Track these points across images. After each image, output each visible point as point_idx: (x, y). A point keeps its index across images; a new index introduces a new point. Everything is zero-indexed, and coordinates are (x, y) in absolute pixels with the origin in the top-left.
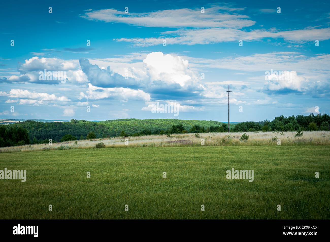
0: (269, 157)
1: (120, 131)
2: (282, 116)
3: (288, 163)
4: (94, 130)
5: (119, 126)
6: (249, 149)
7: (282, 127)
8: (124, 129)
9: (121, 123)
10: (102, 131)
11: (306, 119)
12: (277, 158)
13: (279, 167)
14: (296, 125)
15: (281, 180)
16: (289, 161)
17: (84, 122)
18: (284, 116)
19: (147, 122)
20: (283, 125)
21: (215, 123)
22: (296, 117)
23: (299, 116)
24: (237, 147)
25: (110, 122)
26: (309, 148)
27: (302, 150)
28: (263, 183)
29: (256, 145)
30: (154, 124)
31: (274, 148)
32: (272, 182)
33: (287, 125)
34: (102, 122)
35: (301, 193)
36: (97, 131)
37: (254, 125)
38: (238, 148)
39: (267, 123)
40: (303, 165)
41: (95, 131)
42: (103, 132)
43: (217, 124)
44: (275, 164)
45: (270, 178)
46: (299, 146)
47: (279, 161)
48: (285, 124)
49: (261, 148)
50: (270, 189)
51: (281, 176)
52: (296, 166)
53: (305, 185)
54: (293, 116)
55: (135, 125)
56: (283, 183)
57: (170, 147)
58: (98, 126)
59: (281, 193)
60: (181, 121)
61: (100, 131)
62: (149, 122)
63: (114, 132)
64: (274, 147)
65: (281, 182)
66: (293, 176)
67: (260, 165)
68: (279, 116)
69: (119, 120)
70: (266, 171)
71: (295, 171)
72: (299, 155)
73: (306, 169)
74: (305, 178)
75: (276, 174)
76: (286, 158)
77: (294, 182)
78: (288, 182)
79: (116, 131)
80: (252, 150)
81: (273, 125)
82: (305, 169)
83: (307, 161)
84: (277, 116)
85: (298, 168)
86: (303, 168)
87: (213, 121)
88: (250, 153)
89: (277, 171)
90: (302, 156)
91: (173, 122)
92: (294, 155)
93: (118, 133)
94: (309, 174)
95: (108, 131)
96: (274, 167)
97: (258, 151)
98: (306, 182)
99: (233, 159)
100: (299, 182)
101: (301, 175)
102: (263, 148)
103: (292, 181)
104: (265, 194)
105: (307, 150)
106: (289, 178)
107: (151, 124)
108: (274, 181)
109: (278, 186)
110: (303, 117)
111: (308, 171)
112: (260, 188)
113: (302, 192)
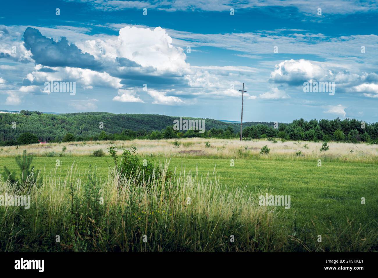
0: (297, 175)
1: (87, 128)
2: (302, 120)
3: (317, 182)
4: (52, 125)
5: (86, 121)
6: (273, 164)
7: (302, 134)
8: (92, 125)
9: (89, 117)
10: (64, 127)
11: (331, 124)
12: (305, 176)
13: (309, 186)
14: (319, 133)
15: (313, 198)
16: (317, 180)
17: (38, 114)
18: (305, 120)
19: (124, 118)
20: (303, 132)
21: (212, 122)
22: (318, 121)
23: (322, 120)
24: (260, 161)
25: (74, 115)
26: (337, 165)
27: (329, 168)
28: (297, 200)
29: (279, 160)
30: (133, 120)
31: (299, 165)
32: (305, 199)
33: (308, 132)
34: (63, 115)
35: (331, 210)
36: (57, 127)
37: (267, 130)
38: (261, 163)
39: (282, 127)
40: (331, 184)
41: (53, 127)
42: (65, 129)
43: (215, 123)
44: (304, 183)
45: (302, 195)
46: (325, 163)
47: (308, 180)
48: (305, 130)
49: (286, 163)
50: (304, 205)
51: (312, 194)
52: (325, 185)
53: (334, 203)
54: (316, 120)
55: (107, 121)
56: (315, 200)
57: (183, 158)
58: (58, 121)
59: (314, 209)
60: (168, 118)
61: (61, 128)
62: (127, 118)
63: (79, 129)
64: (299, 163)
65: (313, 200)
66: (323, 195)
67: (290, 183)
68: (298, 119)
69: (86, 113)
70: (297, 190)
71: (325, 190)
72: (326, 174)
73: (335, 188)
74: (333, 197)
75: (307, 192)
76: (314, 176)
77: (325, 200)
78: (319, 200)
79: (83, 128)
80: (277, 166)
81: (291, 131)
82: (333, 188)
83: (335, 180)
84: (295, 119)
85: (327, 187)
86: (332, 187)
87: (211, 119)
88: (275, 169)
89: (308, 190)
90: (329, 175)
91: (158, 118)
92: (321, 173)
93: (84, 131)
94: (337, 193)
95: (71, 128)
96: (304, 186)
97: (284, 167)
98: (335, 200)
99: (262, 176)
100: (329, 200)
101: (330, 194)
102: (288, 164)
103: (322, 199)
104: (301, 210)
105: (334, 168)
106: (320, 196)
107: (130, 121)
108: (306, 199)
109: (310, 203)
110: (327, 121)
111: (337, 191)
112: (295, 205)
113: (332, 208)
